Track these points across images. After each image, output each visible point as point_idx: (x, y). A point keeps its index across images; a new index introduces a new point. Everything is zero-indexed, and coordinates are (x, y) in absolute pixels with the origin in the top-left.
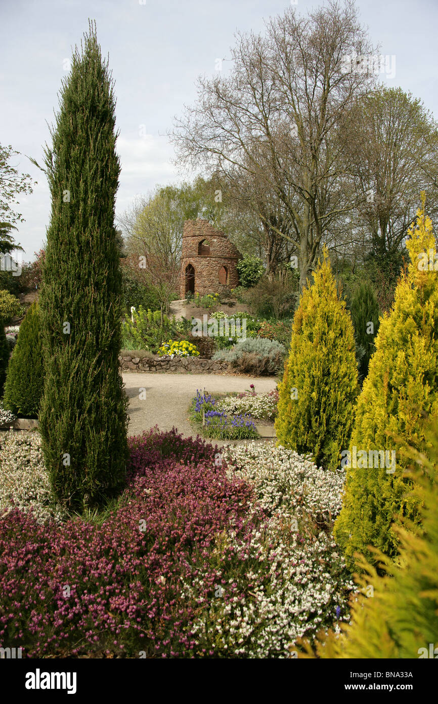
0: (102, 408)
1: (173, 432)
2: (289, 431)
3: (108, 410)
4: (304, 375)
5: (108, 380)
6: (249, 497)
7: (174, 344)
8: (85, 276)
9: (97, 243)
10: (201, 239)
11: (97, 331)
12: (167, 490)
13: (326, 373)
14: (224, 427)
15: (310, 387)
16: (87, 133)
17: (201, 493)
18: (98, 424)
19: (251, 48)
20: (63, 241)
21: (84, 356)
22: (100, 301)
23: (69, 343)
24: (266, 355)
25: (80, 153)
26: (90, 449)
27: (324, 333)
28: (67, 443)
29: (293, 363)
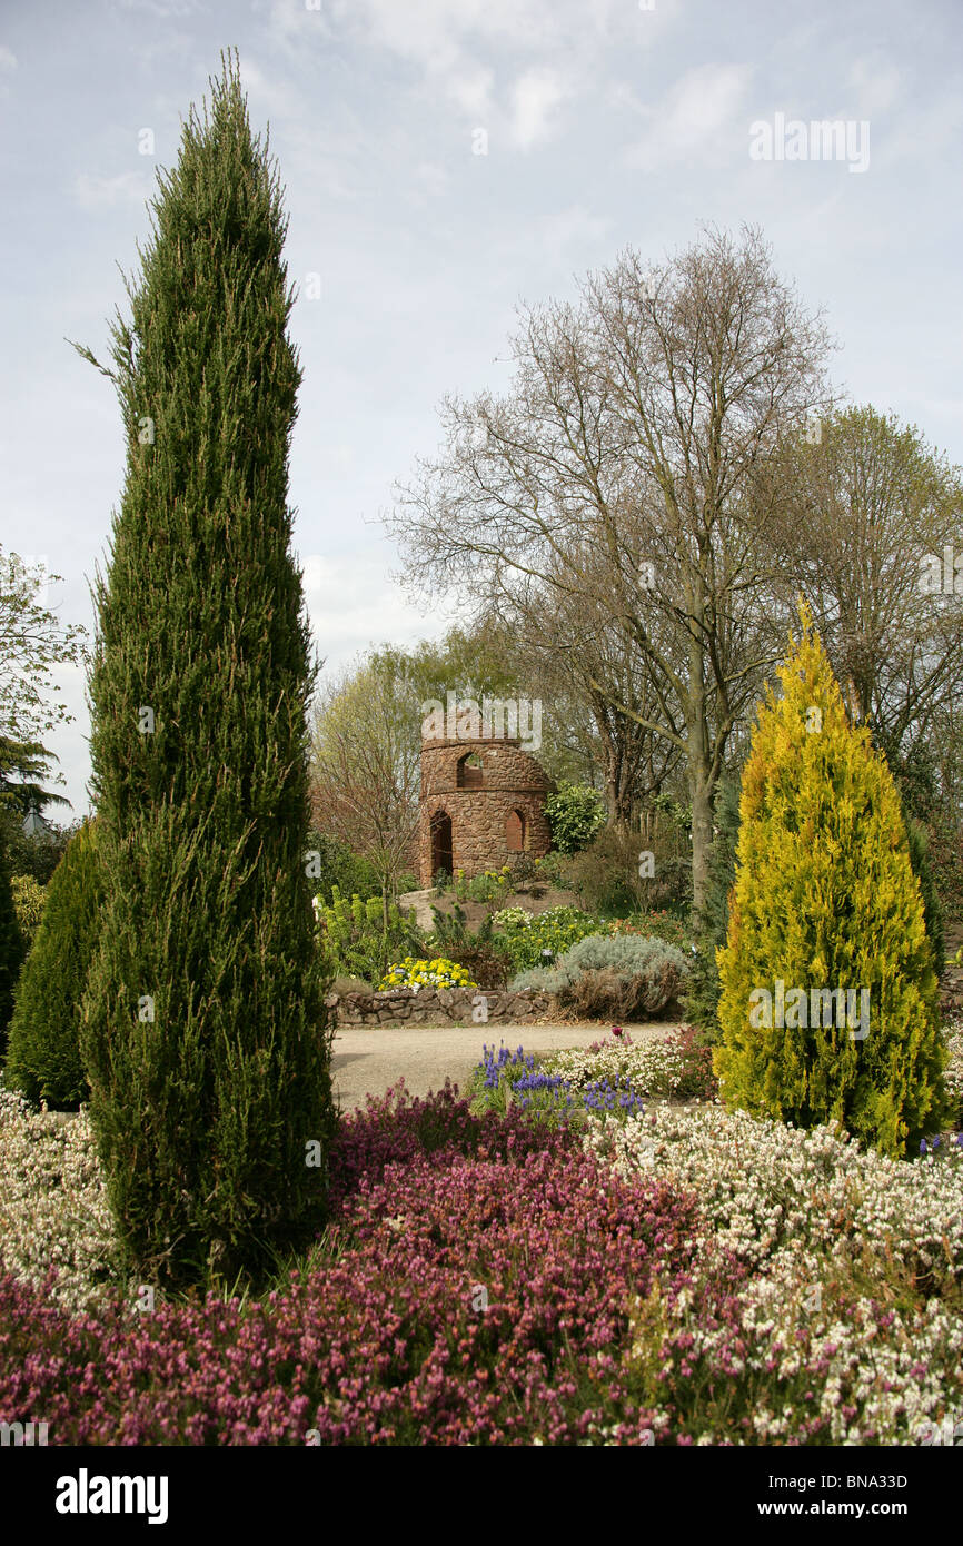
0: (261, 982)
1: (446, 1095)
2: (758, 1074)
3: (277, 987)
4: (784, 920)
5: (276, 903)
6: (686, 1227)
7: (416, 967)
8: (213, 617)
9: (244, 534)
10: (462, 751)
11: (246, 766)
12: (450, 1212)
13: (845, 909)
14: (565, 1112)
15: (805, 948)
16: (218, 279)
17: (551, 1214)
18: (250, 1027)
19: (552, 336)
20: (154, 533)
21: (209, 835)
22: (252, 688)
23: (168, 802)
24: (637, 971)
25: (202, 324)
26: (229, 1100)
27: (825, 807)
28: (161, 1080)
29: (751, 892)
